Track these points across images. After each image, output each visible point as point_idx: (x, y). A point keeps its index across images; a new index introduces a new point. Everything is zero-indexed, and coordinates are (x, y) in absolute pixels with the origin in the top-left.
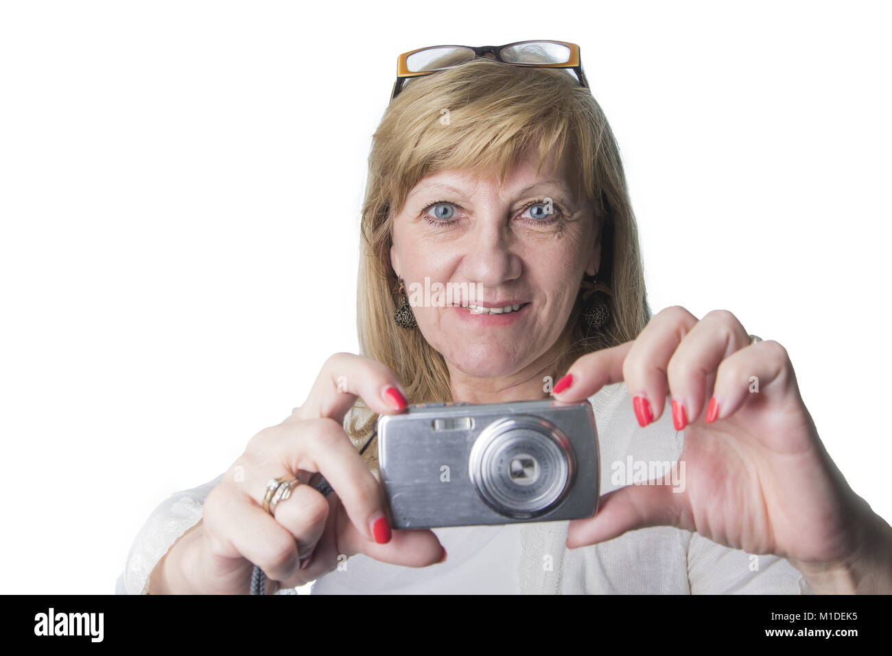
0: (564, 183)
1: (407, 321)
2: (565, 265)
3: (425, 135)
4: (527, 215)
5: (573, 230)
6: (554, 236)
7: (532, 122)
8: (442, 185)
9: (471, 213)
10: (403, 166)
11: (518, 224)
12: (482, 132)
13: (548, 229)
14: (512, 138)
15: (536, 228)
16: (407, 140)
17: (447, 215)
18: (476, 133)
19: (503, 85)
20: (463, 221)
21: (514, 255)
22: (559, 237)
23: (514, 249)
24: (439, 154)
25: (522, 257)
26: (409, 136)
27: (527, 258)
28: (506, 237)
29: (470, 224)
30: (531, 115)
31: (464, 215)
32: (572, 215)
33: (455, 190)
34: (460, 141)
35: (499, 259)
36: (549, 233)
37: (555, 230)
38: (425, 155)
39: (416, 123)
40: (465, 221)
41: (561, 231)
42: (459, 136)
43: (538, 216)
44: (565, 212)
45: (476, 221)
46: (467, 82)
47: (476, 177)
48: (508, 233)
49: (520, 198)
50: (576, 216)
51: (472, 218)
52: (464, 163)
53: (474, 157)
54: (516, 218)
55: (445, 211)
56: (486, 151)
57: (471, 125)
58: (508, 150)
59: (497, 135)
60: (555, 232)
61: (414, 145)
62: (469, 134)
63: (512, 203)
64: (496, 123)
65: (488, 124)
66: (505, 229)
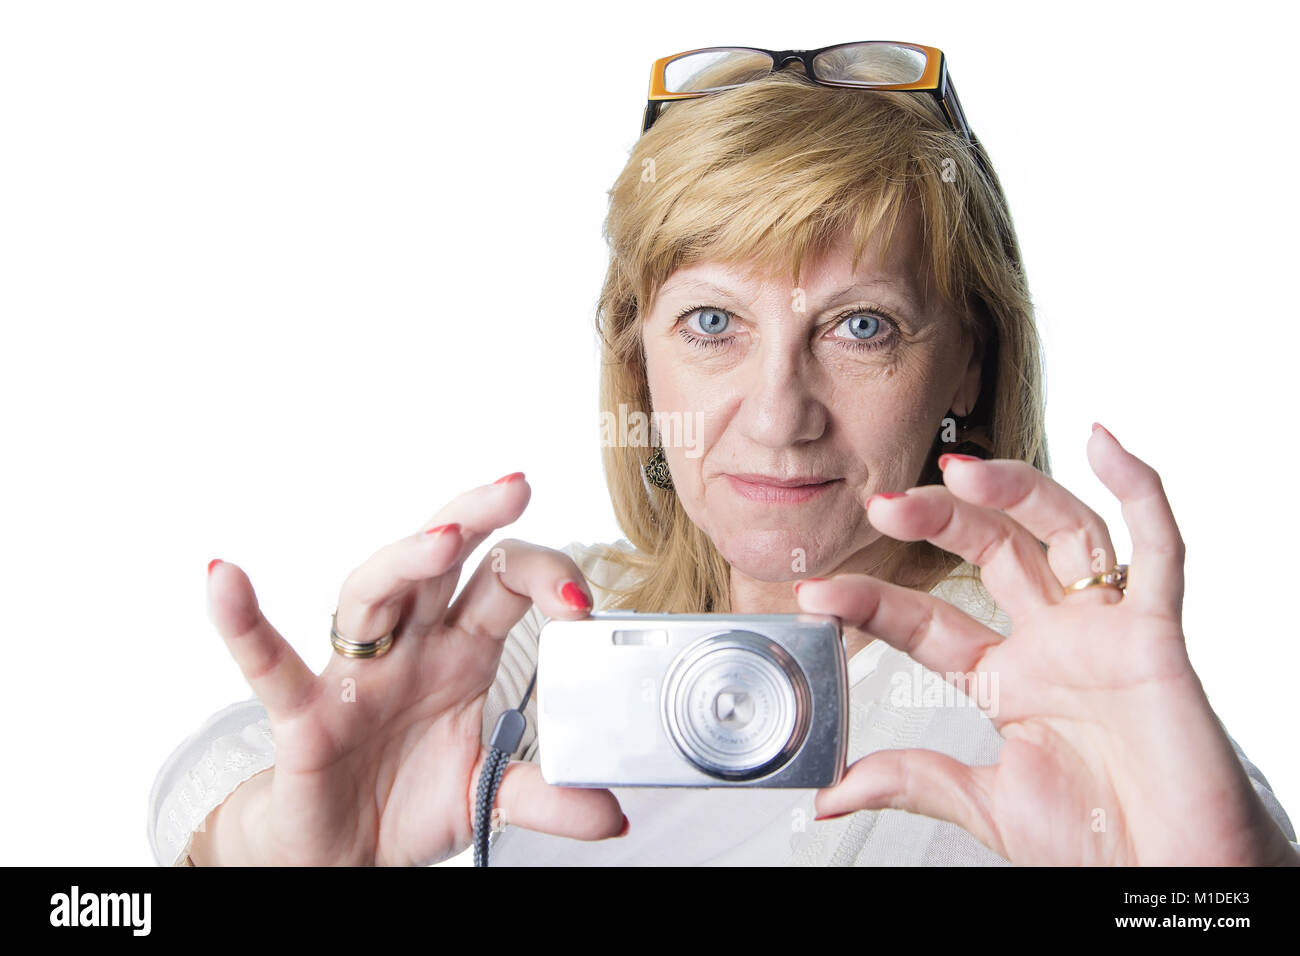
0: (902, 281)
1: (664, 478)
2: (896, 419)
3: (678, 207)
4: (843, 331)
5: (915, 359)
6: (883, 370)
7: (841, 195)
8: (707, 284)
9: (753, 325)
10: (645, 250)
11: (825, 348)
12: (764, 206)
13: (873, 359)
14: (809, 218)
15: (853, 354)
16: (652, 211)
17: (719, 327)
18: (756, 208)
19: (805, 126)
20: (740, 339)
21: (816, 401)
22: (890, 373)
23: (815, 391)
24: (698, 237)
25: (828, 404)
26: (652, 206)
27: (836, 408)
28: (805, 369)
29: (751, 343)
30: (840, 183)
31: (743, 329)
32: (915, 332)
33: (727, 294)
34: (728, 221)
35: (789, 407)
36: (874, 363)
37: (884, 360)
38: (676, 239)
39: (667, 183)
40: (745, 339)
41: (895, 361)
42: (727, 211)
43: (861, 333)
44: (904, 328)
45: (760, 340)
46: (746, 121)
47: (756, 274)
48: (808, 362)
49: (829, 308)
50: (922, 333)
51: (755, 335)
52: (734, 254)
53: (750, 244)
54: (823, 337)
55: (715, 321)
56: (769, 237)
57: (747, 195)
58: (803, 236)
59: (785, 214)
60: (885, 365)
61: (660, 220)
62: (744, 208)
63: (816, 315)
64: (784, 193)
65: (773, 195)
66: (804, 357)
